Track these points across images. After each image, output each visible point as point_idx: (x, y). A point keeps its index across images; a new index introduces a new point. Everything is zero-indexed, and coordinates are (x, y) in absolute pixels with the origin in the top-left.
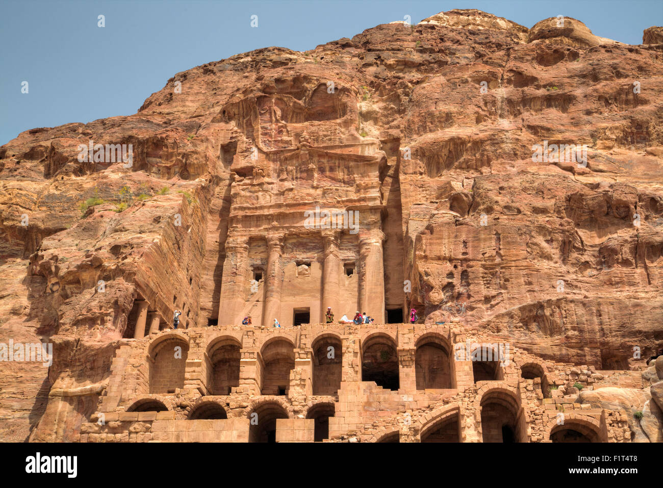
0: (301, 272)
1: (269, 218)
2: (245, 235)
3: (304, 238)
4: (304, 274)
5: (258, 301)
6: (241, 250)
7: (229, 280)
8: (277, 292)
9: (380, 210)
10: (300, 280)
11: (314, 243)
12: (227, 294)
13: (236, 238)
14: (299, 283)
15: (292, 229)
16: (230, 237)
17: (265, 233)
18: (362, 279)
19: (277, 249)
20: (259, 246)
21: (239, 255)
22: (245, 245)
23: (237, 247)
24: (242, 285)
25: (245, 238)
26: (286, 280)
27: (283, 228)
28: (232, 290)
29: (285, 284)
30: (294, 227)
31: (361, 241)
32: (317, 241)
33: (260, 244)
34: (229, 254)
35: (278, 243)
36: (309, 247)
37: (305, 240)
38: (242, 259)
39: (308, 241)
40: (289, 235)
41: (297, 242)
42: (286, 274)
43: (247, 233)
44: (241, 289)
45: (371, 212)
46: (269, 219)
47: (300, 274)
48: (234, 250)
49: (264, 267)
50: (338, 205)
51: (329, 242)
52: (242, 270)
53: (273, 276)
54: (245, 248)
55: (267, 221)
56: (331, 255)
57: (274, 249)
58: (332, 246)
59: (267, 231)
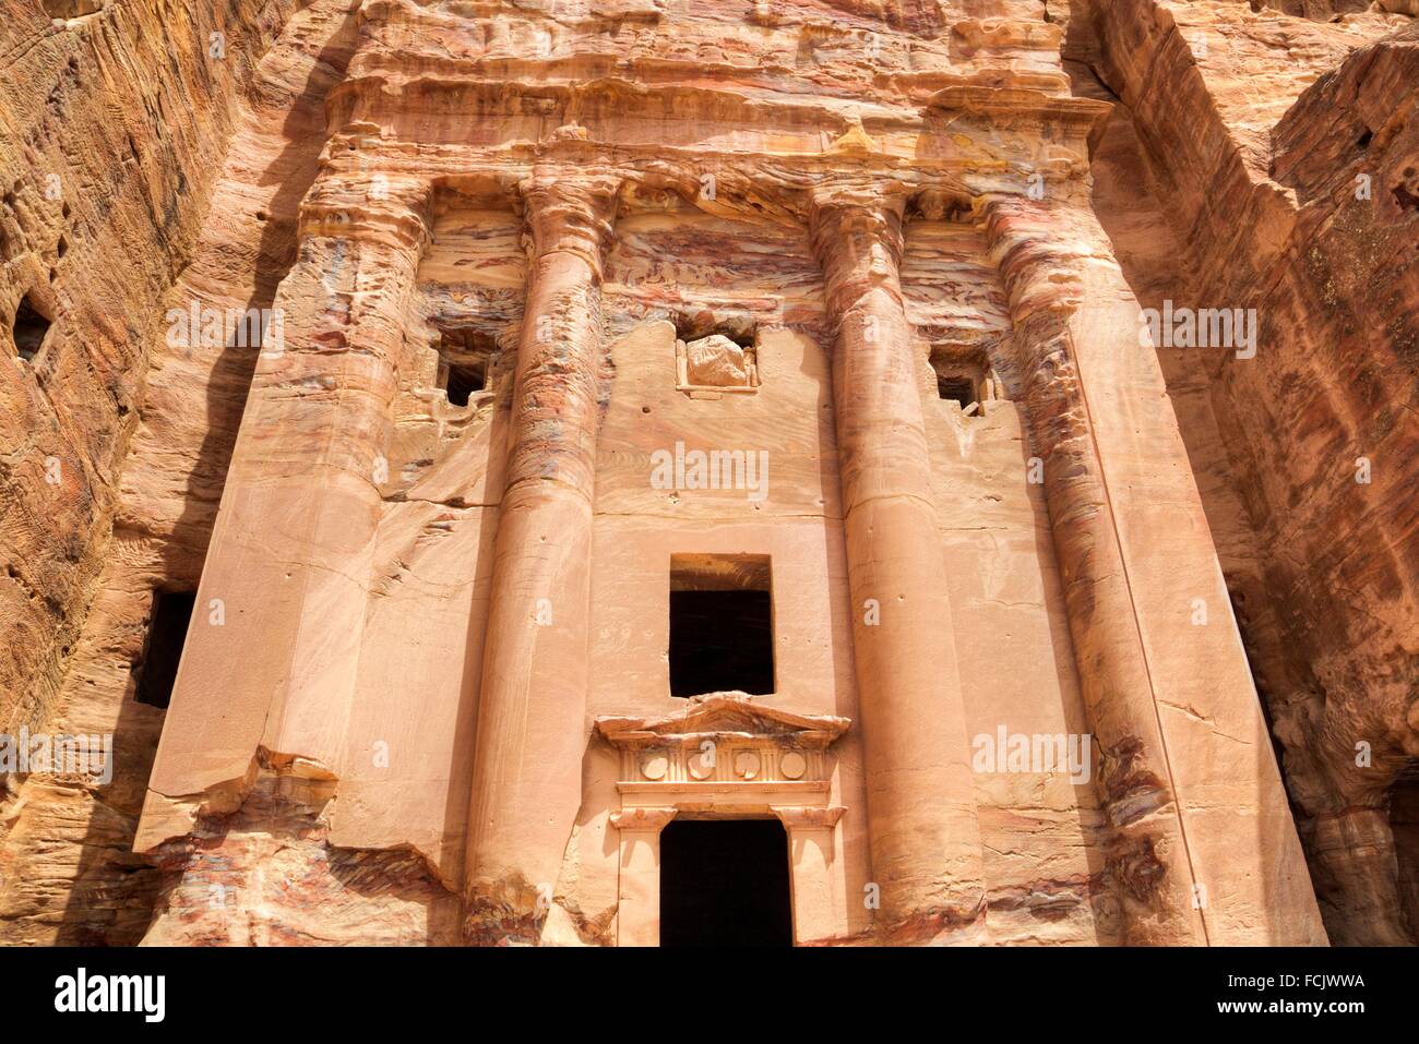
0: (706, 367)
1: (540, 106)
2: (411, 171)
3: (715, 218)
4: (727, 380)
5: (456, 503)
6: (386, 232)
7: (297, 371)
8: (581, 455)
9: (1087, 128)
10: (701, 407)
11: (766, 242)
12: (272, 444)
13: (363, 176)
14: (699, 423)
15: (663, 164)
16: (333, 170)
17: (522, 173)
18: (1064, 423)
19: (581, 243)
20: (483, 237)
21: (368, 255)
22: (407, 213)
23: (363, 216)
24: (368, 401)
25: (417, 184)
26: (626, 400)
27: (614, 152)
28: (306, 426)
29: (615, 420)
30: (674, 157)
31: (1021, 246)
32: (781, 236)
33: (484, 226)
34: (315, 244)
35: (589, 214)
36: (737, 258)
37: (718, 228)
38: (383, 273)
39: (736, 230)
40: (643, 191)
41: (679, 231)
42: (625, 374)
43: (423, 162)
44: (364, 426)
45: (1047, 133)
46: (542, 114)
47: (698, 376)
48: (347, 229)
49: (504, 333)
50: (880, 93)
51: (861, 234)
52: (379, 325)
53: (556, 369)
54: (404, 223)
55: (534, 121)
56: (878, 291)
57: (569, 240)
58: (877, 249)
59: (533, 160)
